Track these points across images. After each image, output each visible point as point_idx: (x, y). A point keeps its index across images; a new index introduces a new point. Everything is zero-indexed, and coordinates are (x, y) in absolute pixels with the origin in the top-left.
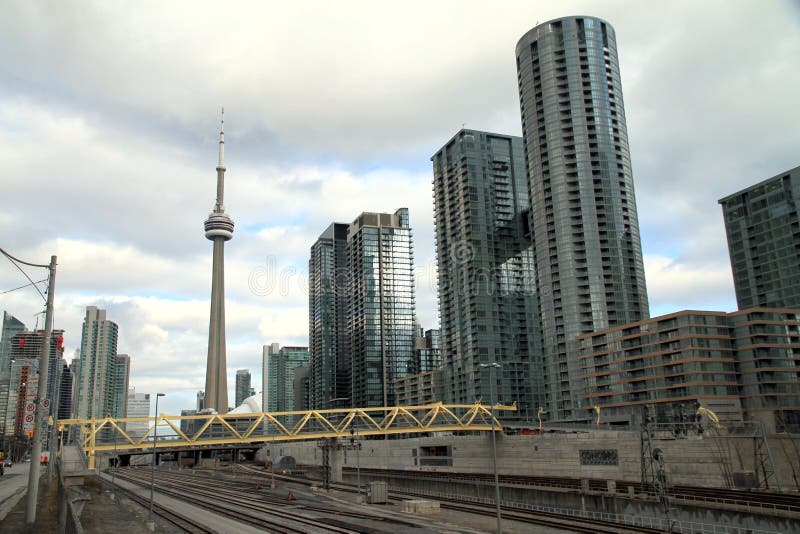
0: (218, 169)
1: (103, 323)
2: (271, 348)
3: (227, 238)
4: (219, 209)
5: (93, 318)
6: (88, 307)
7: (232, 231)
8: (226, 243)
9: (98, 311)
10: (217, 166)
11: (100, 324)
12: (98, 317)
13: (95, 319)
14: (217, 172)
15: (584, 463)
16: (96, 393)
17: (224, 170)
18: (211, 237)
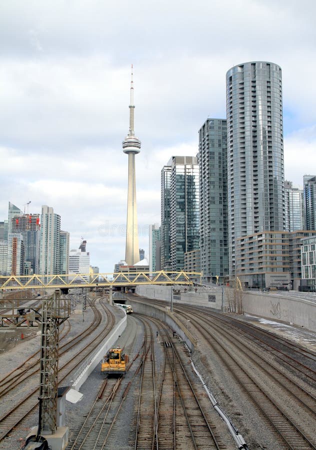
0: (130, 107)
1: (51, 215)
2: (153, 226)
3: (136, 152)
4: (131, 133)
5: (45, 212)
6: (43, 206)
7: (140, 148)
8: (136, 155)
9: (48, 208)
10: (129, 104)
11: (49, 216)
12: (48, 212)
13: (46, 213)
14: (129, 109)
15: (209, 301)
16: (49, 254)
17: (134, 107)
18: (127, 152)
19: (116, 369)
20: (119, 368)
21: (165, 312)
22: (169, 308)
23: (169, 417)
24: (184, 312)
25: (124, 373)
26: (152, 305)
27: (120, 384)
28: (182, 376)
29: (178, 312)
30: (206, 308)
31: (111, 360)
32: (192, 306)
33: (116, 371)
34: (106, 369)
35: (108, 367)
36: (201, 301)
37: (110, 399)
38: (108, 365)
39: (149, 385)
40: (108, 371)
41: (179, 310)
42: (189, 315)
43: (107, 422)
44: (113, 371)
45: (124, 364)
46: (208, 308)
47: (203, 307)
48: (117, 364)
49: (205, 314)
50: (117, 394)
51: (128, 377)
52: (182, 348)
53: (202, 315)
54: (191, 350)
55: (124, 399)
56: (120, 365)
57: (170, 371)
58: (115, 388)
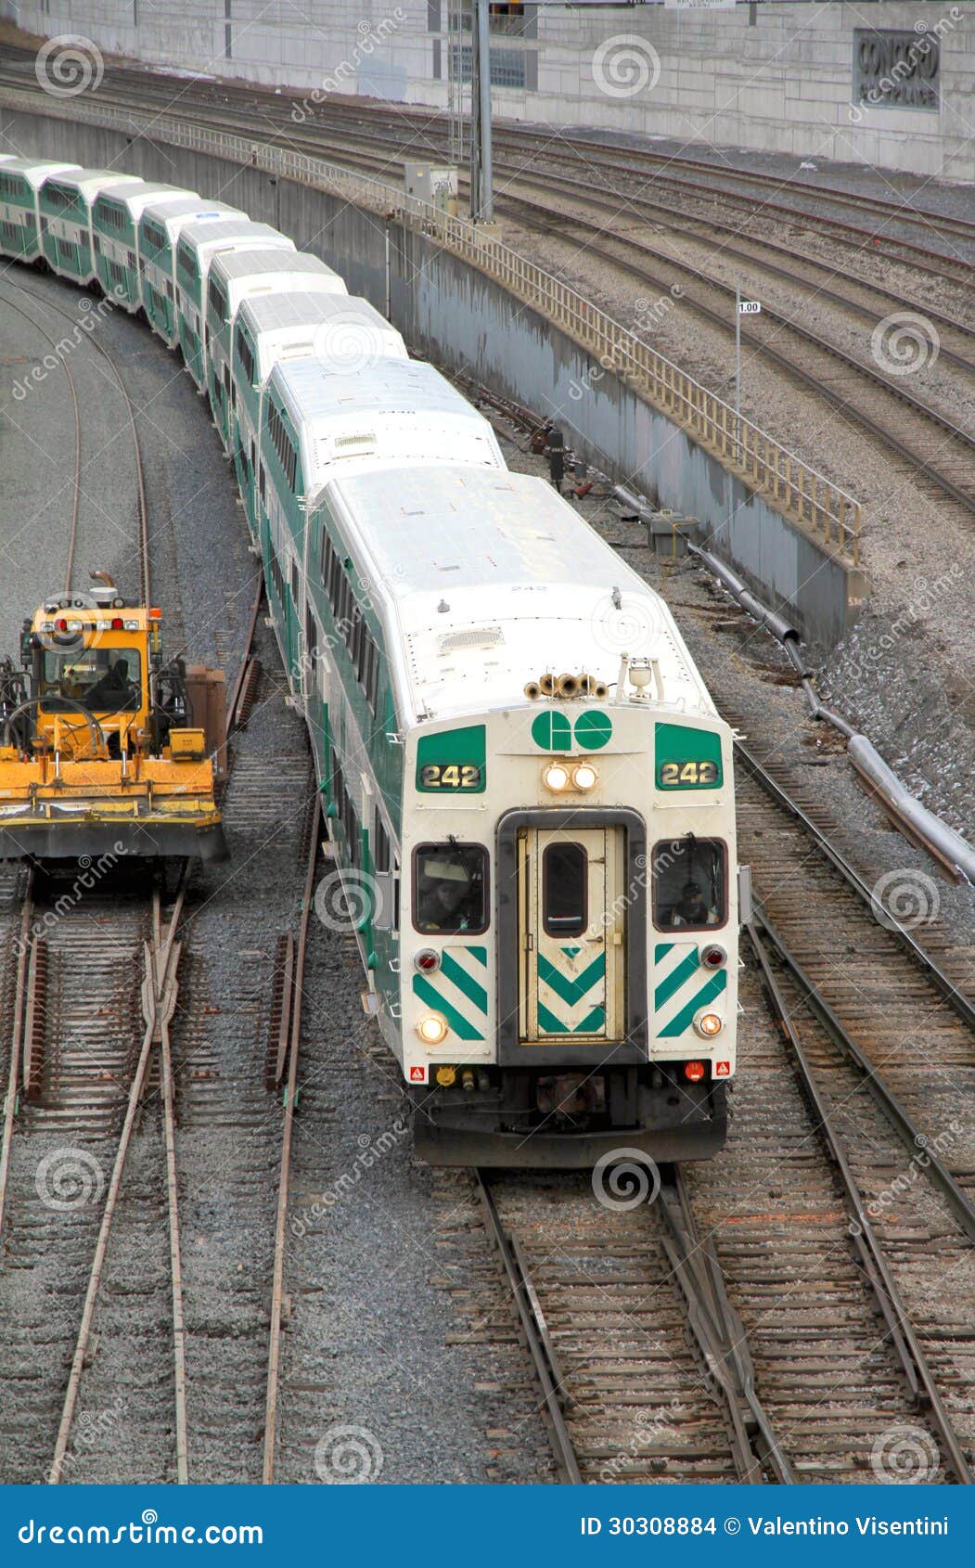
19: (114, 811)
20: (153, 797)
21: (395, 225)
22: (445, 178)
23: (817, 1263)
24: (606, 222)
25: (205, 851)
26: (238, 149)
27: (186, 965)
28: (796, 869)
29: (550, 224)
30: (826, 167)
31: (51, 725)
32: (672, 156)
33: (121, 831)
34: (13, 814)
35: (31, 797)
36: (764, 104)
37: (150, 1102)
38: (30, 771)
40: (38, 833)
41: (549, 202)
42: (676, 249)
43: (211, 1315)
44: (92, 830)
45: (196, 758)
46: (853, 170)
47: (790, 161)
48: (123, 766)
49: (845, 237)
52: (683, 588)
53: (809, 243)
54: (790, 612)
55: (290, 1095)
56: (156, 768)
58: (157, 1004)
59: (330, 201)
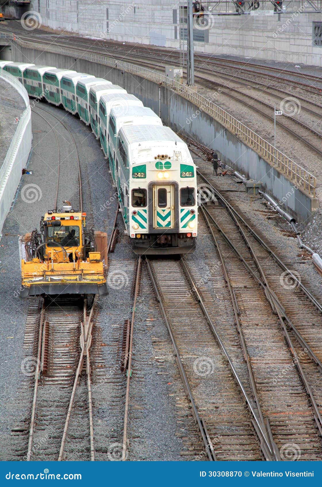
19: (71, 279)
20: (82, 275)
21: (162, 87)
22: (179, 71)
23: (303, 428)
29: (213, 86)
30: (304, 67)
31: (50, 251)
32: (253, 64)
33: (73, 286)
34: (38, 280)
35: (44, 275)
36: (283, 46)
37: (83, 375)
38: (44, 266)
39: (194, 328)
40: (46, 286)
41: (213, 79)
43: (103, 445)
44: (63, 285)
45: (97, 261)
47: (292, 65)
48: (74, 264)
50: (98, 360)
51: (115, 306)
52: (257, 205)
53: (298, 91)
54: (292, 213)
55: (129, 373)
56: (84, 265)
57: (249, 284)
58: (85, 342)
59: (141, 79)
